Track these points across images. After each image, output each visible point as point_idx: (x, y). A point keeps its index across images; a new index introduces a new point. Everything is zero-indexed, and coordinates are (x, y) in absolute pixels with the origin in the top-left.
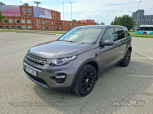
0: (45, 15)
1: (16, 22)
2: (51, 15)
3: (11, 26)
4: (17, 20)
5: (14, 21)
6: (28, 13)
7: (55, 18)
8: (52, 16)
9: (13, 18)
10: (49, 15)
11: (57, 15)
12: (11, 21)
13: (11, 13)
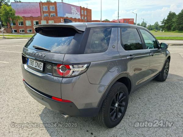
0: (72, 14)
1: (35, 25)
2: (79, 13)
3: (29, 29)
4: (36, 22)
5: (32, 22)
6: (50, 12)
7: (84, 17)
8: (81, 15)
9: (32, 18)
10: (77, 13)
11: (87, 13)
12: (28, 23)
13: (29, 13)
